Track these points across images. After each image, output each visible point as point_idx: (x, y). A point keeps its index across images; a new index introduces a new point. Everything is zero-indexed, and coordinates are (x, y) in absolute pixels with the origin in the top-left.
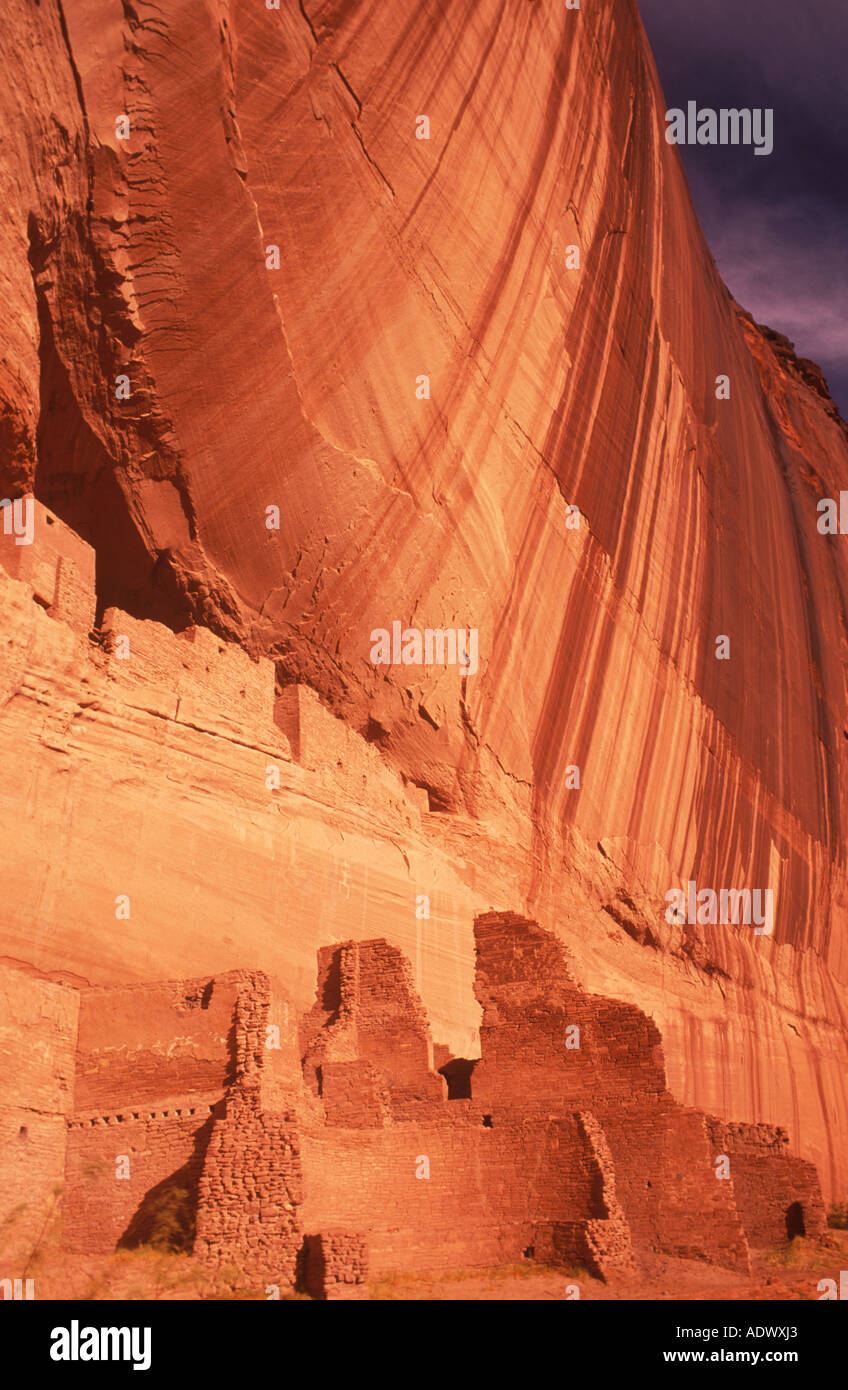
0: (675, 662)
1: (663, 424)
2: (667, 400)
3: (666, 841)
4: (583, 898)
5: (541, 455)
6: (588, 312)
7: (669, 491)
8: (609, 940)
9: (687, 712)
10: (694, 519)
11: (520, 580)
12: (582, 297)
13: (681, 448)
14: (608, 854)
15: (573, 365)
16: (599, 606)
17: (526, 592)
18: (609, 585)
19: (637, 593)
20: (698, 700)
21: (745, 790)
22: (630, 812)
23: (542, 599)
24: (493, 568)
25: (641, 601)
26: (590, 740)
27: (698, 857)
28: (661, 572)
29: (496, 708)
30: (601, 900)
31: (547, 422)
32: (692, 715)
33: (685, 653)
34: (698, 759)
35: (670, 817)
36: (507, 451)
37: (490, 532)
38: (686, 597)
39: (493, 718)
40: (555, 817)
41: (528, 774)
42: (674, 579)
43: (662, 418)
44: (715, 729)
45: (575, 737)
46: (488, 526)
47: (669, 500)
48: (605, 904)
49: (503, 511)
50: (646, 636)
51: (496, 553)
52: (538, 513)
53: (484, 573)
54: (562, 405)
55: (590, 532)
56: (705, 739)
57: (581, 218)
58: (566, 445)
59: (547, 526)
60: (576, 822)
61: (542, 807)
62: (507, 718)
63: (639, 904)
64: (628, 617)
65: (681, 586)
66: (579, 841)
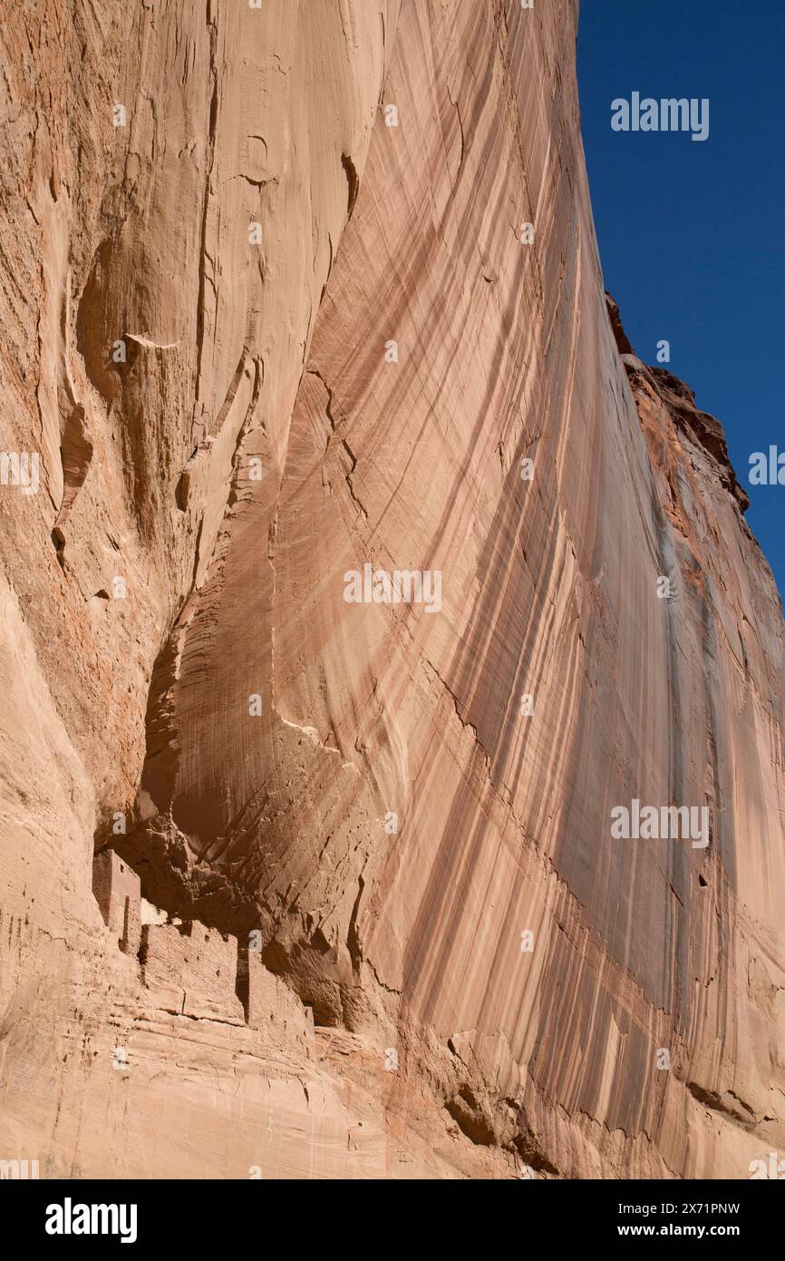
0: (537, 843)
1: (552, 609)
2: (558, 585)
3: (509, 1029)
4: (431, 1098)
5: (445, 683)
6: (500, 533)
7: (551, 672)
8: (447, 1137)
9: (543, 892)
10: (569, 692)
11: (414, 802)
12: (497, 520)
13: (567, 619)
14: (457, 1051)
15: (481, 587)
16: (476, 807)
17: (417, 812)
18: (486, 787)
19: (510, 786)
20: (554, 876)
21: (591, 962)
22: (481, 1003)
23: (429, 816)
24: (393, 798)
25: (513, 793)
26: (453, 939)
27: (538, 1042)
28: (533, 757)
29: (379, 924)
30: (445, 1098)
31: (453, 651)
32: (547, 894)
33: (547, 831)
34: (548, 937)
35: (517, 1001)
36: (420, 691)
37: (396, 768)
38: (553, 773)
39: (376, 933)
40: (415, 1021)
41: (398, 983)
42: (545, 760)
43: (552, 603)
44: (567, 903)
45: (440, 939)
46: (395, 763)
47: (549, 682)
48: (448, 1100)
49: (408, 743)
50: (513, 825)
51: (399, 784)
52: (436, 733)
53: (386, 803)
54: (467, 630)
55: (476, 740)
56: (556, 916)
57: (505, 448)
58: (468, 667)
59: (442, 746)
60: (433, 1022)
61: (407, 1012)
62: (388, 931)
63: (478, 1097)
64: (500, 811)
65: (550, 765)
66: (434, 1041)
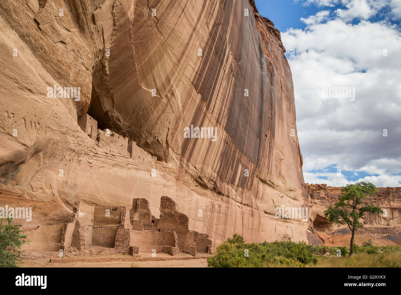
0: (220, 124)
1: (225, 67)
2: (227, 61)
3: (212, 165)
4: (190, 178)
5: (191, 82)
6: (208, 46)
7: (224, 83)
8: (195, 187)
9: (222, 135)
10: (230, 88)
11: (183, 111)
12: (207, 43)
13: (229, 71)
14: (197, 169)
15: (202, 60)
16: (202, 114)
17: (184, 113)
18: (205, 109)
19: (212, 109)
20: (225, 132)
21: (235, 152)
22: (204, 159)
23: (188, 114)
24: (177, 109)
25: (213, 111)
26: (196, 144)
27: (220, 168)
28: (219, 103)
29: (174, 139)
30: (194, 179)
31: (194, 75)
32: (223, 135)
33: (223, 121)
34: (223, 146)
35: (214, 159)
36: (183, 83)
37: (177, 102)
38: (225, 108)
39: (173, 141)
40: (185, 161)
41: (180, 153)
42: (222, 104)
43: (225, 66)
44: (228, 138)
45: (192, 144)
46: (177, 101)
47: (224, 85)
48: (195, 179)
49: (181, 96)
50: (213, 119)
51: (178, 106)
52: (189, 95)
53: (175, 110)
54: (198, 70)
55: (202, 97)
56: (225, 141)
57: (209, 25)
58: (198, 79)
59: (191, 98)
60: (190, 162)
61: (183, 160)
62: (177, 141)
63: (203, 179)
64: (209, 115)
65: (224, 105)
66: (190, 166)
